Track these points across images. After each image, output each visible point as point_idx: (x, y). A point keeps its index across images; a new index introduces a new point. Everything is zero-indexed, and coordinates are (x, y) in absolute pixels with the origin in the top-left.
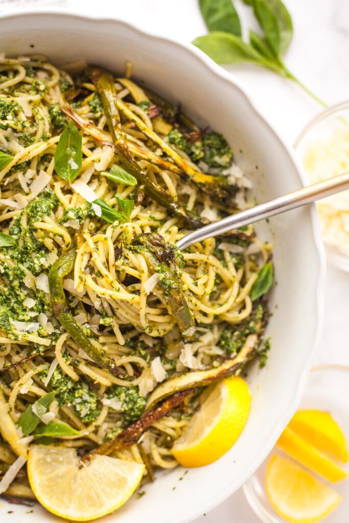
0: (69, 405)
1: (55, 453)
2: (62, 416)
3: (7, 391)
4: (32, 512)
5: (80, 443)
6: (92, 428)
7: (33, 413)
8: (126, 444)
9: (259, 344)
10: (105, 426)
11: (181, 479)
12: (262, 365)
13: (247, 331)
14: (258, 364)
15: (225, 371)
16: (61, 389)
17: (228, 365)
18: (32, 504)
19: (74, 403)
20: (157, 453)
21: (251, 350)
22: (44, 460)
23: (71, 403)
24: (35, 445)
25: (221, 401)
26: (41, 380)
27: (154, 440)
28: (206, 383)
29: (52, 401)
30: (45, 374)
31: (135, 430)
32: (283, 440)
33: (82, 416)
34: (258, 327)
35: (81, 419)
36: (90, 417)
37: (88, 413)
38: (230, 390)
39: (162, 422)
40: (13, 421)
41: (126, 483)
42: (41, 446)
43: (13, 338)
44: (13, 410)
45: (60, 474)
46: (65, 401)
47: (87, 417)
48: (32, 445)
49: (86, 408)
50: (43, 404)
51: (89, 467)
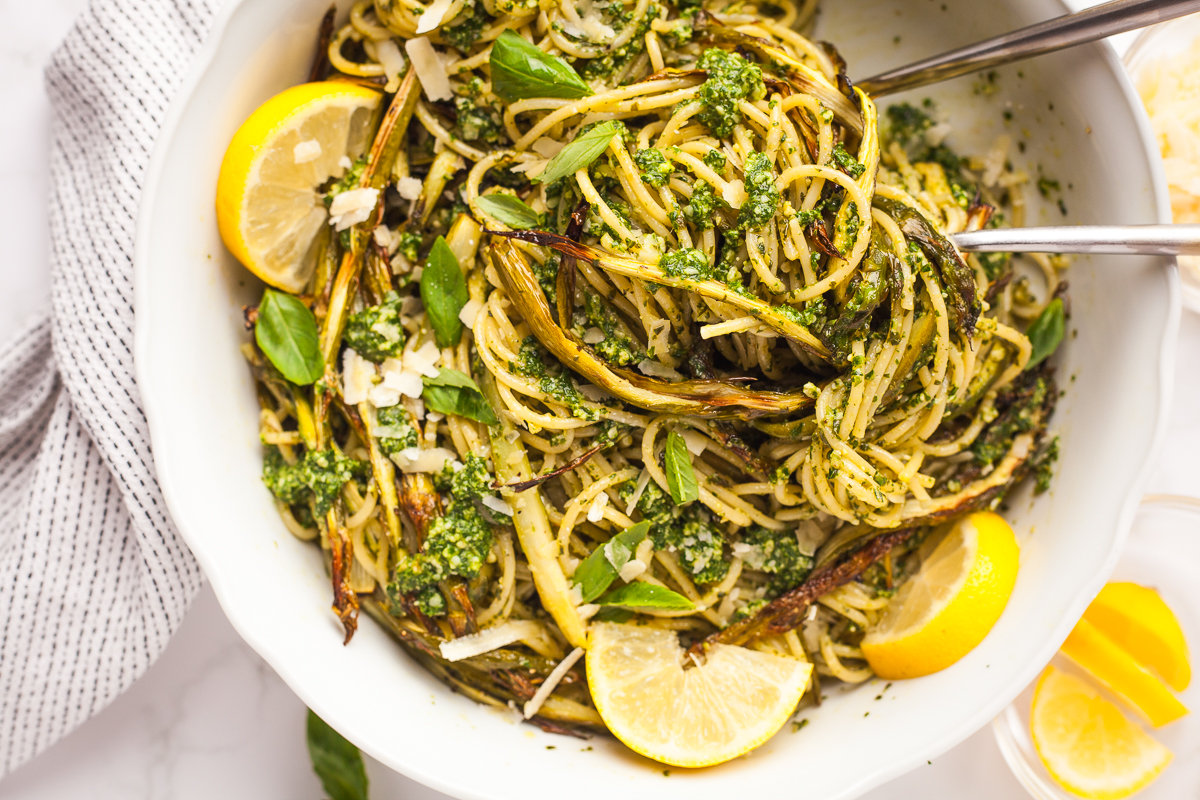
0: (672, 549)
1: (638, 639)
2: (657, 569)
3: (556, 517)
4: (590, 749)
5: (685, 625)
6: (711, 598)
7: (606, 561)
8: (777, 627)
9: (1034, 453)
10: (736, 594)
11: (879, 697)
12: (1041, 489)
13: (1015, 428)
14: (1031, 486)
15: (971, 501)
16: (661, 519)
17: (976, 489)
18: (587, 735)
19: (681, 547)
20: (832, 653)
21: (1021, 463)
22: (618, 651)
23: (676, 545)
24: (599, 622)
25: (964, 553)
26: (623, 499)
27: (825, 629)
28: (937, 521)
29: (643, 539)
30: (631, 487)
31: (796, 602)
32: (1074, 641)
33: (695, 571)
34: (1035, 419)
35: (691, 577)
36: (710, 575)
37: (708, 566)
38: (980, 533)
39: (840, 597)
40: (564, 574)
41: (777, 698)
42: (611, 623)
43: (584, 415)
44: (566, 551)
45: (649, 679)
46: (665, 540)
47: (704, 574)
48: (593, 623)
49: (704, 556)
50: (625, 544)
51: (706, 666)
